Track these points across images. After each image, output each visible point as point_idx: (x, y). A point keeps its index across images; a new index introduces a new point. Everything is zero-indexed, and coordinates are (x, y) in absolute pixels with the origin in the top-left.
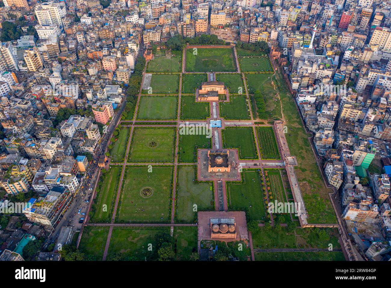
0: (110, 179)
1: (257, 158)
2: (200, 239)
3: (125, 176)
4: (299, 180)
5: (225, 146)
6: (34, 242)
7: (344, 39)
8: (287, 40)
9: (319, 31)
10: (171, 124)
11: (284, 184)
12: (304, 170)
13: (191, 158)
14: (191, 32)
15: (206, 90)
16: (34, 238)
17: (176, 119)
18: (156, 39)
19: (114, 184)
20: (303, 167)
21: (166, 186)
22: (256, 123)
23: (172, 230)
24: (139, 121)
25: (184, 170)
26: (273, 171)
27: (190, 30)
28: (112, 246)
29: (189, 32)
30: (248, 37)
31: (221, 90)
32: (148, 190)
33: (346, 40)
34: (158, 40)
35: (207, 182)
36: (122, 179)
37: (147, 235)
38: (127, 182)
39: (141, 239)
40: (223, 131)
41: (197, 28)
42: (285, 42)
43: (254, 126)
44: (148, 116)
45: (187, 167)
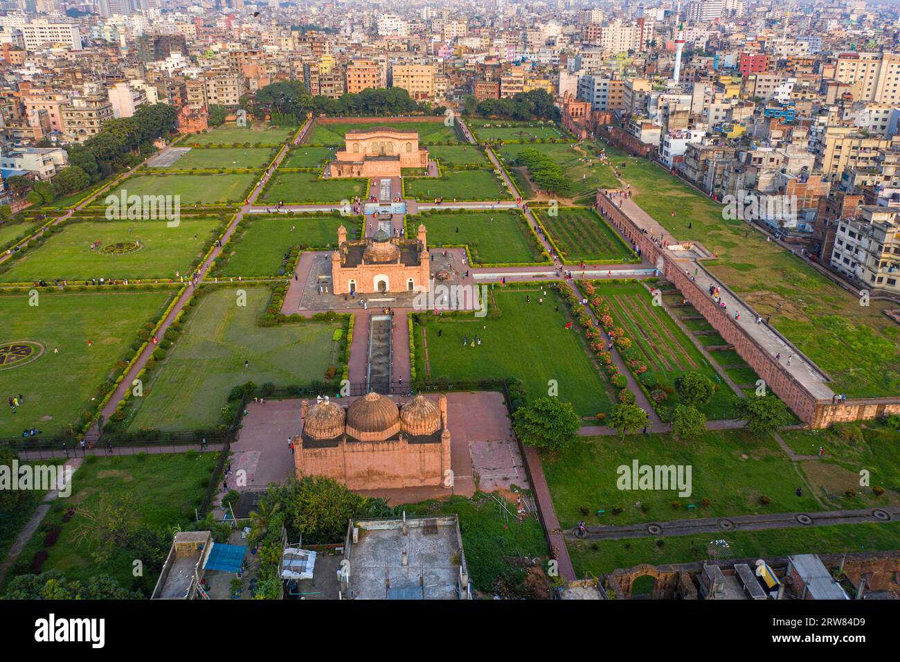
7: (764, 83)
8: (605, 88)
9: (690, 77)
14: (333, 88)
15: (361, 150)
18: (225, 98)
22: (531, 204)
27: (330, 82)
29: (328, 89)
30: (496, 90)
31: (409, 151)
33: (768, 84)
34: (231, 103)
41: (352, 85)
42: (601, 94)
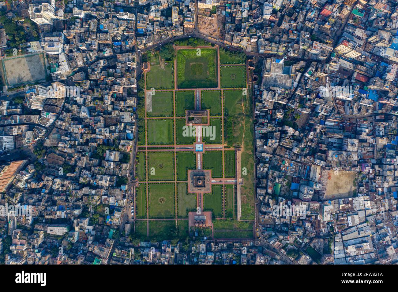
0: (141, 193)
1: (222, 177)
2: (190, 226)
3: (149, 191)
4: (242, 194)
5: (204, 167)
6: (116, 233)
10: (170, 148)
11: (234, 194)
12: (246, 188)
13: (184, 177)
16: (114, 231)
17: (174, 144)
19: (144, 196)
20: (246, 186)
21: (172, 196)
22: (225, 147)
23: (177, 222)
24: (150, 146)
25: (180, 185)
26: (229, 186)
28: (150, 229)
32: (162, 199)
35: (193, 194)
36: (147, 193)
37: (165, 224)
38: (150, 194)
39: (162, 226)
40: (203, 154)
43: (223, 149)
44: (155, 141)
45: (182, 183)
